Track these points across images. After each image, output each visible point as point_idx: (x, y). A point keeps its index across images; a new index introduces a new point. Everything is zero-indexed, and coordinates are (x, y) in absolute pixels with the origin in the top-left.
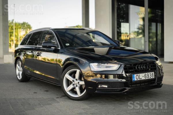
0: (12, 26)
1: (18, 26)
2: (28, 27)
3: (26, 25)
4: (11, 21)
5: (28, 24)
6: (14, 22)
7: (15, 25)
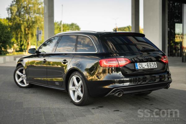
0: (60, 27)
1: (66, 27)
2: (77, 28)
3: (75, 27)
4: (59, 23)
5: (76, 25)
6: (62, 23)
7: (63, 27)
